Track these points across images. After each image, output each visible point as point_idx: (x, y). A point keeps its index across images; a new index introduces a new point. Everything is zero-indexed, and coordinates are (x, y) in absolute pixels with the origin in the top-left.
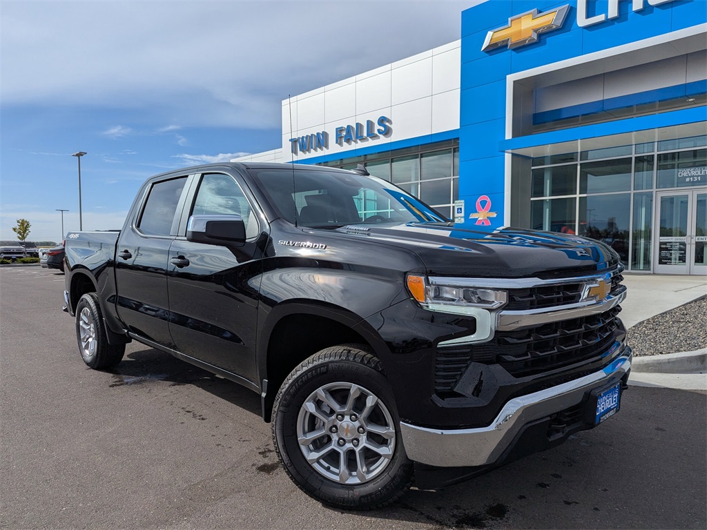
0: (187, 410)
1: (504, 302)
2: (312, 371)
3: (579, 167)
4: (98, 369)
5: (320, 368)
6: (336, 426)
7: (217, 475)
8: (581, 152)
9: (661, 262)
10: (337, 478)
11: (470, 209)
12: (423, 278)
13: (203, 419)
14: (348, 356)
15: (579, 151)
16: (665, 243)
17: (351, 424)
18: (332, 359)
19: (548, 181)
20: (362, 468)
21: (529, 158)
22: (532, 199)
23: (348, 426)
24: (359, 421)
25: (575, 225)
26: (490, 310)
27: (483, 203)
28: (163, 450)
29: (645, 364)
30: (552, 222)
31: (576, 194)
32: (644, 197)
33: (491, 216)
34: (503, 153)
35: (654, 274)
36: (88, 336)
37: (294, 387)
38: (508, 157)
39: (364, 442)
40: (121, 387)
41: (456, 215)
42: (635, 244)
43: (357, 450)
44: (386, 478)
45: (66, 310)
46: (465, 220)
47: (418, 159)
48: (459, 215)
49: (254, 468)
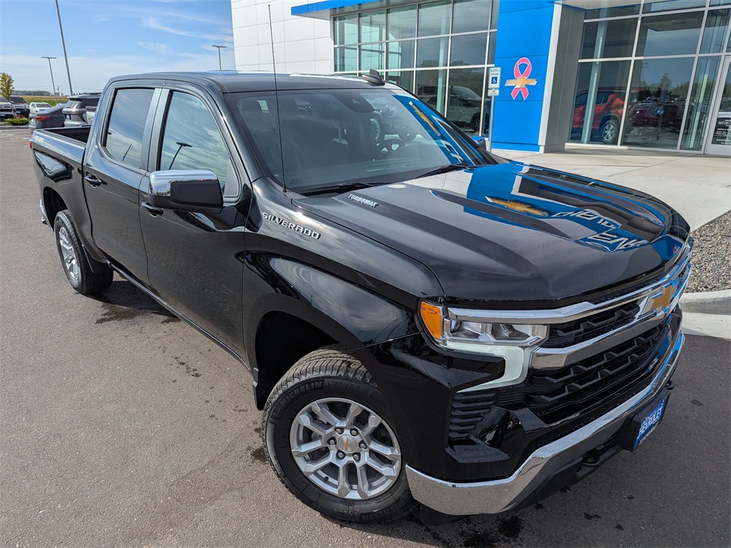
0: (181, 360)
1: (542, 338)
2: (305, 385)
3: (639, 22)
4: (87, 294)
5: (314, 382)
6: (333, 438)
7: (208, 464)
8: (645, 4)
9: (714, 142)
10: (335, 491)
11: (507, 75)
12: (441, 308)
13: (197, 375)
14: (347, 371)
15: (642, 3)
16: (723, 119)
17: (350, 437)
18: (328, 373)
19: (601, 38)
20: (363, 485)
21: (581, 10)
22: (580, 61)
23: (348, 440)
24: (360, 436)
25: (625, 93)
26: (524, 348)
27: (523, 67)
28: (152, 423)
29: (688, 303)
30: (599, 89)
31: (631, 56)
32: (710, 61)
33: (530, 84)
34: (551, 4)
35: (705, 155)
36: (71, 257)
37: (285, 400)
38: (557, 9)
39: (366, 458)
40: (110, 322)
41: (490, 85)
42: (690, 113)
43: (358, 465)
44: (389, 500)
45: (44, 222)
46: (500, 92)
47: (450, 5)
48: (494, 85)
49: (249, 452)
